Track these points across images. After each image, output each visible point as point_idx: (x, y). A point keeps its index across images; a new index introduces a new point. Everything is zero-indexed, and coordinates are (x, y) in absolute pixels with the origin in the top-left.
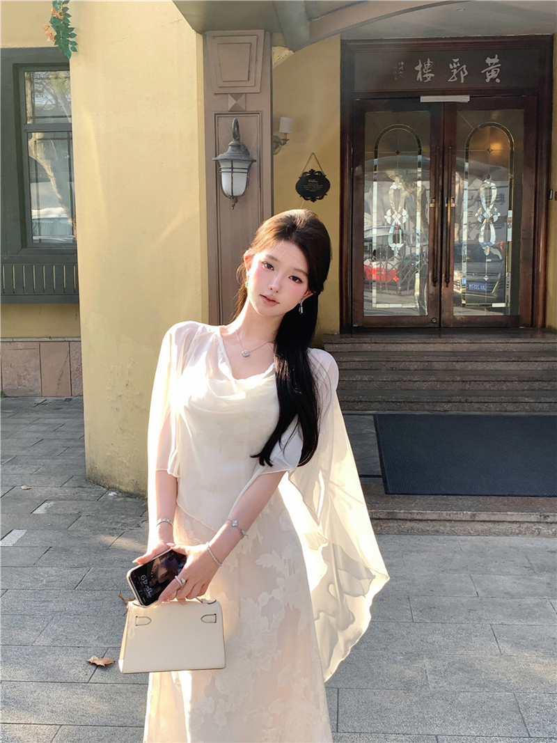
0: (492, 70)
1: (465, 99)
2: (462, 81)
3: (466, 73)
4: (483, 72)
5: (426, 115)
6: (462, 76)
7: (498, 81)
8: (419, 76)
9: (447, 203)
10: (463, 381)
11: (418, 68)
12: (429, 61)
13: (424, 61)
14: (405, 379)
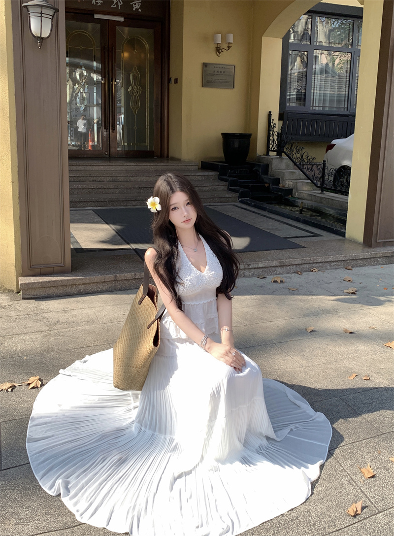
0: (136, 3)
1: (121, 19)
2: (119, 8)
3: (122, 3)
4: (131, 4)
5: (98, 26)
6: (119, 5)
7: (140, 10)
8: (94, 1)
9: (112, 81)
10: (140, 188)
14: (105, 187)
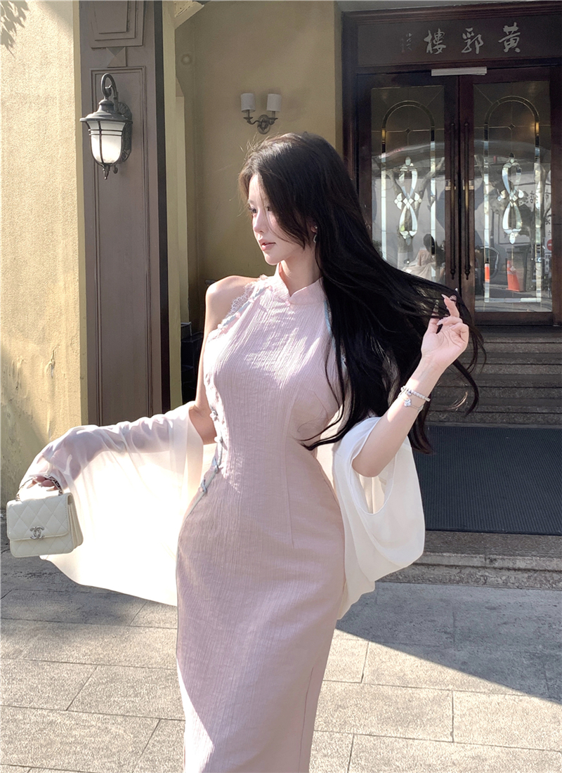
0: (511, 40)
1: (482, 71)
2: (477, 52)
3: (482, 43)
4: (500, 41)
5: (440, 89)
6: (477, 46)
7: (518, 50)
8: (429, 48)
9: (465, 185)
11: (428, 39)
12: (439, 32)
13: (434, 32)
